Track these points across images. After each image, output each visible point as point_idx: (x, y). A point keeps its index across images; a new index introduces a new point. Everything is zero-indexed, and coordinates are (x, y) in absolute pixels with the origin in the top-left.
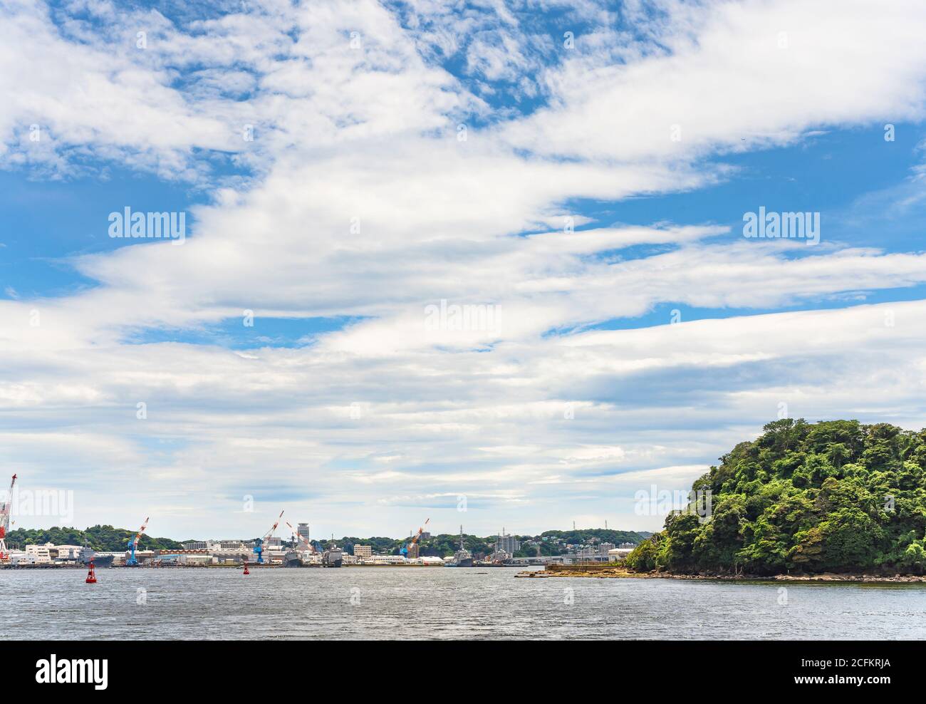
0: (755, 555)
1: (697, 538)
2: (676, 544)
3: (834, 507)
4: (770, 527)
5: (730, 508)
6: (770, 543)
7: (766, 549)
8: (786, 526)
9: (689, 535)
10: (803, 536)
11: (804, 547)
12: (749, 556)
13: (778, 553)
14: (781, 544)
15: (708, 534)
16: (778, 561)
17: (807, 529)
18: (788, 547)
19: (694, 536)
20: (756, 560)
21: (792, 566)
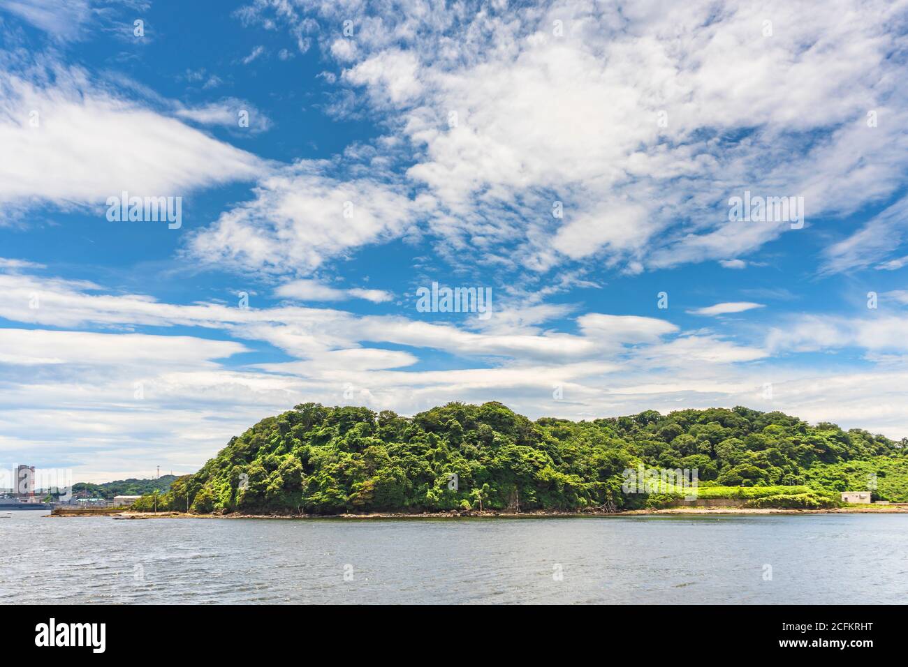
0: (323, 500)
1: (269, 488)
2: (251, 492)
3: (379, 466)
4: (333, 480)
5: (294, 466)
6: (335, 491)
7: (333, 496)
8: (344, 479)
9: (260, 485)
10: (360, 486)
11: (362, 494)
12: (318, 501)
13: (341, 498)
14: (342, 492)
15: (279, 484)
16: (341, 504)
17: (362, 481)
18: (348, 495)
19: (265, 486)
20: (324, 503)
21: (351, 507)
